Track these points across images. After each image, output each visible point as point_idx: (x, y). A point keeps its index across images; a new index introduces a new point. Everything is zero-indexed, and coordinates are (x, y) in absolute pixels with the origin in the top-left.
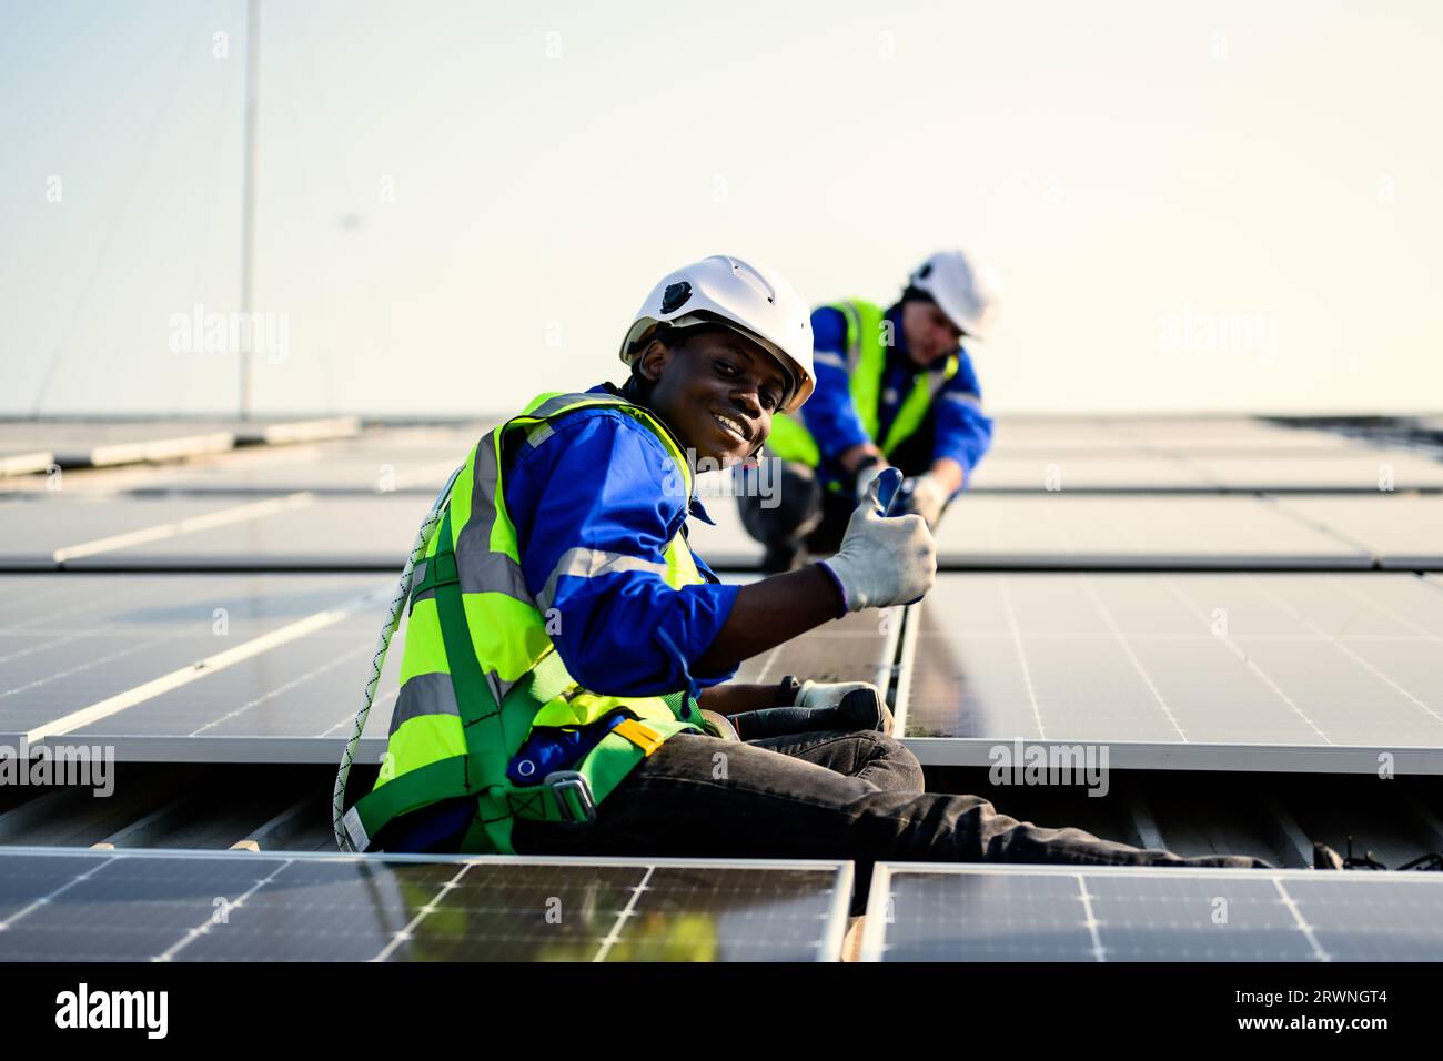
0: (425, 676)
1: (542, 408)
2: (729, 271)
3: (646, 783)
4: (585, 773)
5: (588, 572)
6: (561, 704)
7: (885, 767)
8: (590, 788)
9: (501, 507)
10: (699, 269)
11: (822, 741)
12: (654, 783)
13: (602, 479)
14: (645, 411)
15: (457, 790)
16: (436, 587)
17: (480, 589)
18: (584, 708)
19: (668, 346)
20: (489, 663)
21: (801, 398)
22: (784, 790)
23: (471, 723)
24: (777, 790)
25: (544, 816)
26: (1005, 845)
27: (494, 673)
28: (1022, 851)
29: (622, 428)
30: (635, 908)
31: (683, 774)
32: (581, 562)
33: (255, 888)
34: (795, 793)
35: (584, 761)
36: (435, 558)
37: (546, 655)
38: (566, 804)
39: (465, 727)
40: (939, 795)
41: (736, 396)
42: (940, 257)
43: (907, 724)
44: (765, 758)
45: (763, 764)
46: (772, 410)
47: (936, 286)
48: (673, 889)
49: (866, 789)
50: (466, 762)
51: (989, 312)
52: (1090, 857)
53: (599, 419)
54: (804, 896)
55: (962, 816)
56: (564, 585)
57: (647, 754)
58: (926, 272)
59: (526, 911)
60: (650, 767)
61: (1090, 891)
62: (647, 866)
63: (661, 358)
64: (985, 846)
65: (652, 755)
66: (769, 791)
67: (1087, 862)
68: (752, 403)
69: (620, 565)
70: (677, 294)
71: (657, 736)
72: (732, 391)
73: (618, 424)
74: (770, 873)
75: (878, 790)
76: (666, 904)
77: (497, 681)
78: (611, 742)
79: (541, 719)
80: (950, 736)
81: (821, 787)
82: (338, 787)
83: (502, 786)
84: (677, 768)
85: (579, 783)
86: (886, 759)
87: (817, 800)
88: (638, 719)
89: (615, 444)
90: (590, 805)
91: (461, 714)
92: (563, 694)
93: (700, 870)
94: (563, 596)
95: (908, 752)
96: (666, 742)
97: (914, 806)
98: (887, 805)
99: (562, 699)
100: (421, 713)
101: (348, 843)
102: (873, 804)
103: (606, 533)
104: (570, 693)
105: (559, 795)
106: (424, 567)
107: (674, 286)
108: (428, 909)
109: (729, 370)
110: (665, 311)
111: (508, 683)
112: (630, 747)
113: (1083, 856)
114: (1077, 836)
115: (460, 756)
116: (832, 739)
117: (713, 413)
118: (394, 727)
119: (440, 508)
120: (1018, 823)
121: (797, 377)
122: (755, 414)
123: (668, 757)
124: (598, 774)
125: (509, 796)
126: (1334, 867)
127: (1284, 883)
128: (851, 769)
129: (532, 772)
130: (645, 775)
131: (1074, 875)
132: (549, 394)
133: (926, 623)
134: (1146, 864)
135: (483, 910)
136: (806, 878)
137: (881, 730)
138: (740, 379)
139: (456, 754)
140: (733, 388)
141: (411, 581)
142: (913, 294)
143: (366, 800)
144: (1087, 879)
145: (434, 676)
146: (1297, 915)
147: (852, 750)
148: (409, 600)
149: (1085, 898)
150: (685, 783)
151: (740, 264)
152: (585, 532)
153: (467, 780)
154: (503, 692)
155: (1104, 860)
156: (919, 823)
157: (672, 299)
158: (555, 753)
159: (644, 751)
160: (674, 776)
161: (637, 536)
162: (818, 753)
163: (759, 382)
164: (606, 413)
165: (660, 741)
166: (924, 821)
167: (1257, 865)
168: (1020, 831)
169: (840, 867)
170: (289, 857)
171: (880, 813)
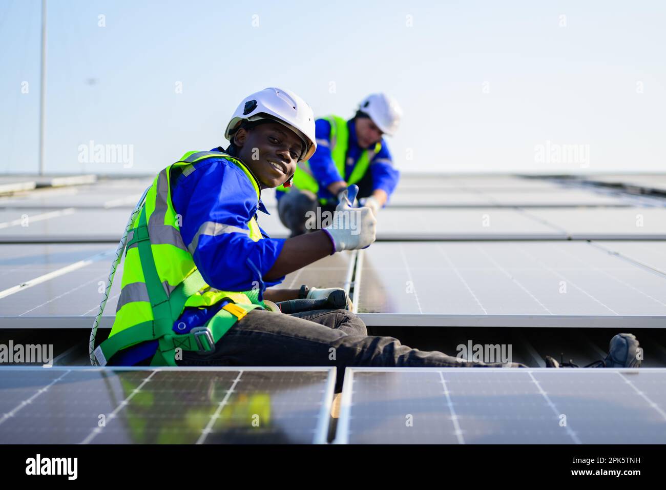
0: (133, 284)
1: (189, 158)
2: (275, 94)
3: (239, 333)
4: (210, 328)
5: (213, 233)
6: (198, 296)
7: (349, 326)
8: (212, 335)
9: (170, 204)
10: (261, 94)
11: (320, 314)
12: (243, 333)
13: (219, 190)
14: (238, 160)
15: (149, 337)
16: (138, 242)
17: (160, 243)
18: (209, 298)
19: (247, 130)
20: (164, 277)
21: (310, 155)
22: (303, 335)
23: (155, 306)
24: (300, 335)
25: (190, 348)
26: (405, 359)
27: (166, 282)
28: (414, 362)
29: (228, 167)
30: (235, 389)
31: (256, 328)
32: (210, 228)
33: (53, 383)
34: (308, 336)
35: (209, 322)
36: (138, 228)
37: (191, 274)
38: (201, 342)
39: (152, 307)
40: (375, 337)
41: (278, 153)
42: (373, 97)
43: (359, 307)
44: (294, 321)
45: (293, 324)
46: (297, 160)
47: (371, 111)
48: (252, 380)
49: (341, 334)
50: (153, 324)
51: (396, 123)
52: (444, 364)
53: (217, 163)
54: (314, 383)
55: (386, 347)
56: (202, 239)
57: (239, 319)
58: (367, 104)
59: (184, 391)
60: (241, 325)
61: (445, 378)
62: (239, 371)
63: (244, 136)
64: (396, 360)
65: (241, 319)
66: (296, 336)
67: (443, 366)
68: (287, 156)
69: (228, 230)
70: (250, 106)
71: (244, 311)
72: (277, 151)
73: (226, 165)
74: (298, 373)
75: (346, 335)
76: (249, 387)
77: (168, 286)
78: (222, 313)
79: (189, 303)
80: (379, 312)
81: (321, 333)
82: (92, 338)
83: (170, 334)
84: (253, 325)
85: (207, 332)
86: (350, 322)
87: (318, 340)
88: (234, 303)
89: (225, 174)
90: (212, 343)
91: (151, 301)
92: (199, 291)
93: (264, 372)
94: (202, 244)
95: (360, 319)
96: (248, 314)
97: (363, 342)
98: (351, 342)
99: (198, 294)
100: (132, 301)
101: (97, 363)
102: (345, 341)
103: (222, 215)
104: (202, 291)
105: (198, 338)
106: (132, 233)
107: (249, 102)
108: (136, 391)
109: (276, 141)
110: (245, 114)
111: (173, 287)
112: (231, 316)
113: (441, 364)
114: (438, 354)
115: (150, 321)
116: (324, 313)
117: (268, 161)
118: (119, 308)
119: (140, 205)
120: (411, 349)
121: (308, 144)
122: (288, 161)
123: (248, 320)
124: (216, 329)
125: (173, 339)
126: (555, 367)
127: (533, 374)
128: (334, 327)
129: (184, 328)
130: (238, 329)
131: (438, 371)
132: (193, 152)
133: (366, 264)
134: (470, 367)
135: (162, 391)
136: (314, 375)
137: (347, 309)
138: (280, 145)
139: (148, 320)
140: (278, 149)
141: (126, 240)
142: (360, 114)
143: (105, 343)
144: (444, 373)
145: (137, 284)
146: (539, 387)
147: (334, 318)
148: (125, 248)
149: (443, 381)
150: (257, 332)
151: (280, 91)
152: (211, 214)
153: (153, 332)
154: (171, 291)
155: (450, 365)
156: (366, 350)
157: (248, 108)
158: (195, 319)
159: (237, 318)
160: (252, 329)
161: (236, 216)
162: (318, 319)
163: (290, 146)
164: (220, 160)
165: (245, 313)
166: (368, 349)
167: (520, 366)
168: (413, 353)
169: (330, 370)
170: (69, 369)
171: (348, 345)
